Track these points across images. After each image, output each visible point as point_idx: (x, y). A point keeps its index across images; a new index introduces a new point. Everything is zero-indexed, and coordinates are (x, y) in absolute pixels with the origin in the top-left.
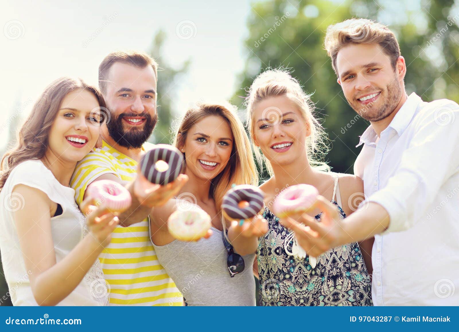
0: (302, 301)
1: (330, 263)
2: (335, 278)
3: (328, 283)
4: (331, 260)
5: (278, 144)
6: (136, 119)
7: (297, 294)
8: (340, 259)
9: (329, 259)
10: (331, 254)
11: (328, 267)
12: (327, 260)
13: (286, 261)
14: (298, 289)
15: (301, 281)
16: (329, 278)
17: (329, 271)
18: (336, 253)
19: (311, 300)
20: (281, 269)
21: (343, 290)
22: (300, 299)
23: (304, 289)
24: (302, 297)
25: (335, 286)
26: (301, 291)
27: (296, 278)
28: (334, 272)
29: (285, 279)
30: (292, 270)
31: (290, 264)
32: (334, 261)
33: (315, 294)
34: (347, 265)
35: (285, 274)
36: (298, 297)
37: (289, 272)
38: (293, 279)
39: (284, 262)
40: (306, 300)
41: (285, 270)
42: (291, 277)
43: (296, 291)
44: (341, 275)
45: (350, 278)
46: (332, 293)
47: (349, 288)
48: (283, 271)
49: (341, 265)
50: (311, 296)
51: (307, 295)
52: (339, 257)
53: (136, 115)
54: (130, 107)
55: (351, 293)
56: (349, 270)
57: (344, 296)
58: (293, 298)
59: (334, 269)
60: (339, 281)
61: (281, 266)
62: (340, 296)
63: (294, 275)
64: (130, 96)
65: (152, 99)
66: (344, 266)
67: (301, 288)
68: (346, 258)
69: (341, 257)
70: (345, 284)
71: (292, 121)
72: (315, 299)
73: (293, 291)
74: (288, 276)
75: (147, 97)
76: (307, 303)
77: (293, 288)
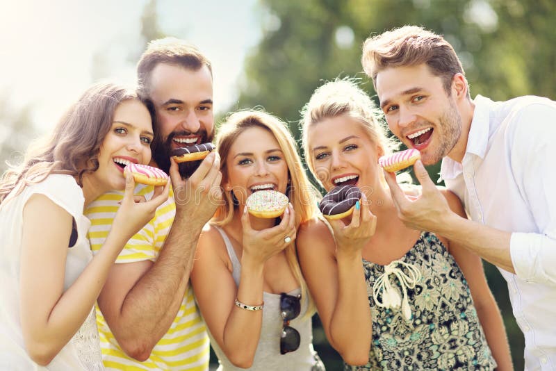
0: (407, 353)
1: (439, 308)
2: (448, 324)
3: (441, 331)
4: (439, 305)
5: (339, 177)
6: (190, 138)
7: (399, 346)
8: (450, 301)
9: (436, 304)
10: (439, 298)
11: (437, 314)
12: (434, 305)
13: (381, 312)
14: (399, 340)
15: (402, 331)
16: (440, 325)
17: (439, 318)
18: (444, 296)
19: (417, 351)
20: (376, 322)
21: (461, 335)
22: (404, 351)
23: (407, 339)
24: (405, 349)
25: (450, 333)
26: (404, 341)
27: (395, 328)
28: (446, 318)
29: (382, 332)
30: (389, 320)
31: (387, 314)
32: (444, 305)
33: (422, 344)
34: (460, 306)
35: (381, 327)
36: (401, 349)
37: (385, 324)
38: (392, 330)
39: (378, 313)
40: (412, 351)
41: (381, 322)
42: (388, 329)
43: (397, 343)
44: (455, 319)
45: (466, 319)
46: (447, 341)
47: (467, 331)
48: (379, 324)
49: (452, 307)
50: (416, 346)
51: (411, 345)
52: (449, 299)
53: (190, 134)
54: (181, 124)
55: (470, 335)
56: (463, 310)
57: (462, 341)
58: (396, 352)
59: (446, 313)
60: (454, 326)
61: (376, 318)
62: (458, 342)
63: (391, 326)
64: (181, 109)
65: (209, 111)
66: (457, 308)
67: (403, 338)
68: (457, 298)
69: (451, 298)
70: (462, 328)
71: (355, 147)
72: (421, 349)
73: (394, 343)
74: (384, 328)
75: (202, 108)
76: (413, 355)
77: (392, 340)
